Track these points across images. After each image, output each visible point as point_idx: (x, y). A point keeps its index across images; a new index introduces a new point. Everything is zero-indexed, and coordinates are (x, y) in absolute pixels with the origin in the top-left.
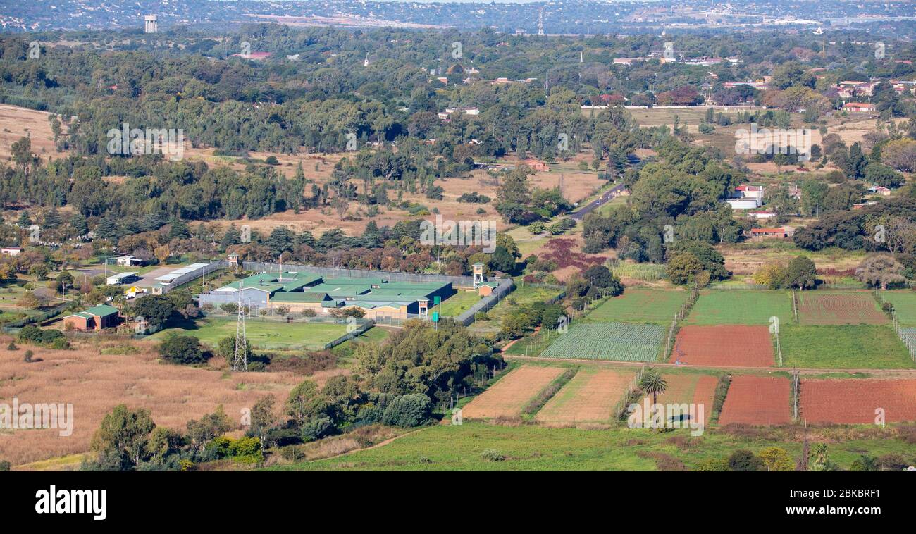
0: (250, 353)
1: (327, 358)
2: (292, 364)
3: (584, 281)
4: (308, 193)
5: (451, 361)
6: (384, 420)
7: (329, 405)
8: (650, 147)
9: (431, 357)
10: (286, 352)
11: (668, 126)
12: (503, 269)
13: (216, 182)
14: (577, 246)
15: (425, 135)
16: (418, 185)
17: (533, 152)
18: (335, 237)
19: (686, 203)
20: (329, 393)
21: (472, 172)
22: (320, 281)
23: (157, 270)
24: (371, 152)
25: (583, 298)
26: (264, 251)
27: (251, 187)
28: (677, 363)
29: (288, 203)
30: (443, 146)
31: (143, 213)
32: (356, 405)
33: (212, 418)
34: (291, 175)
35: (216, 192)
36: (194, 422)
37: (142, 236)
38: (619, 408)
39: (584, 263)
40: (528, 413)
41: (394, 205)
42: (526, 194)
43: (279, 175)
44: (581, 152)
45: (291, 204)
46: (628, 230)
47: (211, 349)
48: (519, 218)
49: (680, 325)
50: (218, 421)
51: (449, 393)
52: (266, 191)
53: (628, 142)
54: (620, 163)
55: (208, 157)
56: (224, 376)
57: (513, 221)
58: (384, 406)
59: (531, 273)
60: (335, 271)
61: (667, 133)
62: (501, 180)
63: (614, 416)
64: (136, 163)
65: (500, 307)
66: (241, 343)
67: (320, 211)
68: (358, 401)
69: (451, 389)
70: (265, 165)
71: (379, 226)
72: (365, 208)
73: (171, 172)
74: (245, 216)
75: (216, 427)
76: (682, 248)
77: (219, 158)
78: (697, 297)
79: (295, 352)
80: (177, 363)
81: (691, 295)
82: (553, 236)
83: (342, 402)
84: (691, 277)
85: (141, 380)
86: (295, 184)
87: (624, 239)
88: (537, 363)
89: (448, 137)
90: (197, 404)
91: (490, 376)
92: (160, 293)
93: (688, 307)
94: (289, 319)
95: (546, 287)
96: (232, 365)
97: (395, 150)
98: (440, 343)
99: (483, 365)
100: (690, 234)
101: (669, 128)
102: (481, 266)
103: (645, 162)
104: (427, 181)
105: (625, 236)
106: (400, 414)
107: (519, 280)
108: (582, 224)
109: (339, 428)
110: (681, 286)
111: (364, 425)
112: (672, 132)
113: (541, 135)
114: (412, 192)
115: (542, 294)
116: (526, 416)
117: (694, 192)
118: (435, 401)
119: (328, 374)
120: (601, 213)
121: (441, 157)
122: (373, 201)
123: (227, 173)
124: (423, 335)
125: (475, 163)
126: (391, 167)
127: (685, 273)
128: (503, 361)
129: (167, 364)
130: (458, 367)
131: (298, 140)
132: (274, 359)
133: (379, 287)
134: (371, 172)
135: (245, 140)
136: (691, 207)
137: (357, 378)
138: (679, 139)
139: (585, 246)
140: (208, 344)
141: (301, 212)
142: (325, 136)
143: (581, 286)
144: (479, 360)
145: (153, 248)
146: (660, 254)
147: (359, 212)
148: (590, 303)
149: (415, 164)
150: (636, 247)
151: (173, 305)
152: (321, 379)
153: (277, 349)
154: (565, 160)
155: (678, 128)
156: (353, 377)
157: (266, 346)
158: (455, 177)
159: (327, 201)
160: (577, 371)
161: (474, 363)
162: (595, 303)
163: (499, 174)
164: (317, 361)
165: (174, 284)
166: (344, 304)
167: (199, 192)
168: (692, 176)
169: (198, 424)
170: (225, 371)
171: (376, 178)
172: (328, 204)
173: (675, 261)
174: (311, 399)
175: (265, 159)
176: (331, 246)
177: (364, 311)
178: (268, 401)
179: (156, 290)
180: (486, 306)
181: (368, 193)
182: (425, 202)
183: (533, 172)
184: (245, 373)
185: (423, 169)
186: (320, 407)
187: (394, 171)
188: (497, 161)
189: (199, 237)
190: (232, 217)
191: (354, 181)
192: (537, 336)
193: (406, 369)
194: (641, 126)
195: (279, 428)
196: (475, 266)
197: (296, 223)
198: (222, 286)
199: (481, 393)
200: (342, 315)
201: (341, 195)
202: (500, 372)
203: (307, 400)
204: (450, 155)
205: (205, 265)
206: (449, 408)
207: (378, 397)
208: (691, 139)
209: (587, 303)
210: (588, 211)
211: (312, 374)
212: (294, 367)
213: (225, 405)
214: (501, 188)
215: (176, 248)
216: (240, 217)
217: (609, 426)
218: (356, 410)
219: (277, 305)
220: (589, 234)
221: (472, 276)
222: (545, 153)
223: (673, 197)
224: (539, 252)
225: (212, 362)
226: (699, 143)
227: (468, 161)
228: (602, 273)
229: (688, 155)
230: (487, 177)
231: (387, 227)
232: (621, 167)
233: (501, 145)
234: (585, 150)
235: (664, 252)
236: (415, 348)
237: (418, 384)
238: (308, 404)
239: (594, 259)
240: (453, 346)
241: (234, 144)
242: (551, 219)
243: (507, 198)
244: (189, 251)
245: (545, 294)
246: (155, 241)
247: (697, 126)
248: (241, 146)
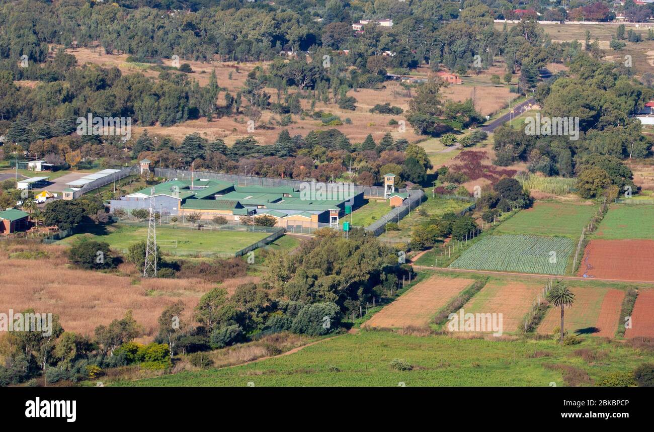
0: (160, 259)
1: (237, 265)
2: (202, 271)
3: (494, 193)
4: (222, 102)
5: (361, 271)
6: (293, 328)
7: (239, 313)
8: (562, 62)
9: (341, 266)
10: (197, 259)
11: (579, 41)
12: (414, 180)
13: (129, 88)
14: (488, 158)
15: (339, 45)
16: (331, 95)
17: (446, 64)
18: (248, 145)
19: (596, 118)
20: (238, 301)
21: (385, 83)
22: (231, 189)
23: (67, 176)
24: (286, 61)
25: (492, 210)
26: (176, 158)
27: (164, 94)
28: (585, 276)
29: (201, 111)
30: (357, 57)
31: (55, 118)
32: (266, 313)
33: (121, 324)
34: (204, 82)
35: (129, 99)
36: (102, 327)
37: (53, 141)
38: (527, 320)
39: (494, 175)
40: (437, 324)
41: (307, 115)
42: (439, 107)
43: (192, 83)
44: (493, 66)
45: (204, 112)
46: (539, 143)
47: (121, 255)
48: (430, 130)
49: (588, 239)
50: (127, 327)
51: (358, 303)
52: (180, 98)
53: (540, 57)
54: (532, 78)
55: (122, 63)
56: (134, 282)
57: (425, 132)
58: (294, 314)
59: (442, 185)
60: (247, 179)
61: (579, 48)
62: (413, 91)
63: (522, 327)
64: (48, 68)
65: (410, 217)
66: (151, 249)
67: (233, 119)
68: (267, 309)
69: (361, 299)
70: (179, 73)
71: (292, 135)
72: (278, 117)
73: (84, 78)
74: (158, 123)
75: (124, 333)
76: (591, 162)
77: (132, 64)
78: (605, 211)
79: (205, 259)
80: (87, 268)
81: (600, 209)
82: (465, 149)
83: (251, 310)
84: (600, 191)
85: (50, 285)
86: (208, 92)
87: (534, 153)
88: (446, 274)
89: (361, 47)
90: (106, 310)
91: (399, 286)
92: (70, 198)
93: (597, 221)
94: (199, 226)
95: (457, 199)
96: (142, 271)
97: (309, 60)
98: (350, 252)
99: (393, 275)
100: (600, 149)
101: (581, 44)
102: (393, 176)
103: (556, 77)
104: (340, 91)
105: (536, 150)
106: (309, 322)
107: (429, 191)
108: (494, 137)
109: (248, 335)
110: (590, 200)
111: (274, 333)
112: (583, 48)
113: (454, 48)
114: (325, 103)
115: (453, 206)
116: (435, 327)
117: (604, 107)
118: (344, 310)
119: (238, 281)
120: (512, 126)
121: (355, 67)
122: (286, 111)
123: (141, 79)
124: (334, 244)
125: (388, 74)
126: (304, 77)
127: (594, 187)
128: (412, 271)
129: (76, 269)
130: (368, 276)
131: (212, 49)
132: (185, 265)
133: (290, 196)
134: (284, 81)
135: (159, 48)
136: (601, 122)
137: (267, 286)
138: (590, 54)
139: (496, 159)
140: (118, 249)
141: (214, 119)
142: (239, 44)
143: (491, 198)
144: (388, 270)
145: (64, 152)
146: (570, 168)
147: (272, 121)
148: (500, 215)
149: (328, 75)
150: (546, 161)
151: (84, 210)
152: (231, 286)
153: (188, 256)
154: (478, 74)
155: (590, 43)
156: (263, 284)
157: (178, 254)
158: (367, 88)
159: (240, 109)
160: (486, 282)
161: (384, 273)
162: (505, 215)
163: (412, 86)
164: (227, 269)
165: (85, 190)
166: (255, 212)
167: (112, 98)
168: (603, 91)
169: (107, 329)
170: (135, 277)
171: (289, 87)
172: (241, 113)
173: (585, 175)
174: (221, 306)
176: (243, 155)
177: (275, 219)
178: (177, 309)
179: (67, 195)
180: (397, 216)
181: (281, 102)
182: (337, 112)
183: (445, 84)
184: (155, 279)
185: (336, 79)
186: (230, 314)
187: (308, 81)
188: (410, 73)
189: (111, 143)
190: (145, 124)
191: (268, 90)
192: (447, 247)
193: (316, 278)
194: (553, 41)
195: (188, 335)
196: (386, 177)
197: (209, 131)
198: (133, 193)
199: (390, 303)
200: (253, 223)
201: (254, 104)
202: (409, 282)
203: (217, 307)
204: (364, 66)
205: (117, 171)
206: (358, 317)
207: (287, 305)
208: (602, 55)
209: (497, 216)
210: (500, 124)
211: (222, 281)
212: (204, 274)
213: (134, 311)
214: (413, 99)
215: (88, 153)
216: (153, 124)
217: (517, 337)
218: (265, 318)
219: (188, 212)
220: (500, 146)
221: (384, 186)
222: (458, 66)
223: (583, 112)
224: (450, 164)
225: (122, 268)
226: (609, 59)
227: (382, 73)
228: (512, 186)
229: (599, 70)
230: (399, 89)
231: (300, 136)
232: (533, 81)
233: (414, 57)
234: (498, 64)
235: (573, 166)
236: (325, 257)
237: (328, 293)
238: (217, 312)
239: (505, 172)
240: (363, 256)
241: (147, 51)
242: (463, 131)
243: (419, 110)
244: (101, 157)
245: (455, 205)
246: (67, 146)
247: (608, 43)
248: (155, 53)
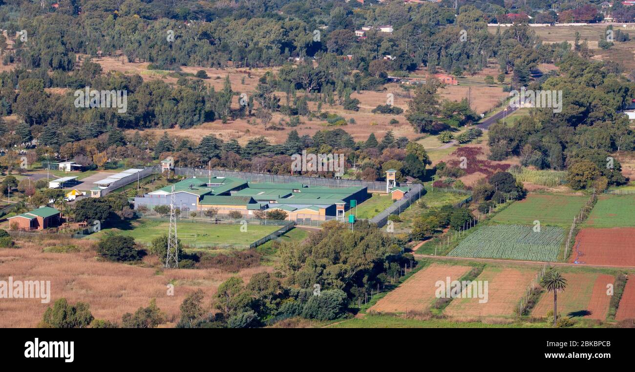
0: (181, 251)
1: (252, 256)
2: (220, 262)
3: (489, 186)
4: (235, 105)
5: (366, 260)
6: (304, 314)
7: (254, 300)
8: (552, 62)
9: (347, 256)
10: (214, 251)
11: (569, 42)
12: (414, 175)
13: (150, 94)
14: (483, 154)
15: (343, 51)
16: (336, 98)
17: (443, 66)
18: (260, 145)
19: (585, 114)
20: (253, 289)
21: (386, 86)
22: (245, 186)
23: (94, 175)
24: (293, 66)
25: (488, 202)
26: (194, 157)
27: (182, 99)
28: (576, 262)
29: (216, 114)
30: (360, 61)
31: (83, 123)
32: (278, 300)
33: (146, 312)
34: (219, 87)
35: (150, 104)
36: (129, 315)
37: (81, 143)
38: (521, 305)
39: (489, 170)
40: (437, 308)
41: (314, 116)
42: (436, 106)
43: (208, 88)
44: (487, 67)
45: (219, 115)
46: (531, 139)
47: (145, 248)
48: (429, 129)
49: (579, 227)
50: (151, 314)
51: (364, 290)
52: (196, 102)
53: (531, 57)
54: (524, 77)
55: (143, 70)
56: (157, 273)
57: (424, 130)
58: (304, 301)
59: (440, 179)
60: (260, 177)
61: (568, 49)
62: (412, 92)
63: (517, 311)
64: (76, 76)
65: (411, 210)
66: (173, 242)
67: (246, 121)
68: (280, 296)
69: (366, 286)
70: (195, 79)
71: (300, 135)
72: (288, 119)
73: (109, 84)
74: (177, 126)
75: (149, 320)
76: (581, 155)
77: (153, 72)
78: (595, 201)
79: (222, 251)
80: (114, 260)
81: (590, 199)
82: (461, 145)
83: (265, 297)
84: (589, 183)
85: (81, 276)
86: (223, 96)
87: (527, 148)
88: (445, 262)
89: (364, 53)
90: (132, 299)
91: (401, 274)
92: (98, 196)
93: (587, 211)
94: (216, 220)
95: (454, 192)
96: (165, 263)
97: (316, 65)
98: (356, 243)
99: (395, 264)
100: (590, 143)
101: (570, 44)
102: (394, 172)
103: (547, 76)
104: (344, 94)
105: (528, 145)
106: (319, 308)
107: (429, 185)
108: (488, 134)
109: (262, 321)
110: (580, 191)
111: (286, 318)
112: (573, 48)
113: (450, 51)
114: (331, 105)
115: (451, 199)
116: (435, 311)
117: (593, 104)
118: (351, 296)
119: (252, 271)
120: (505, 123)
121: (358, 71)
122: (294, 112)
123: (161, 85)
124: (340, 235)
125: (389, 77)
126: (311, 81)
127: (584, 179)
128: (414, 260)
129: (104, 261)
130: (372, 265)
131: (226, 56)
132: (204, 257)
133: (299, 191)
134: (293, 85)
135: (177, 56)
136: (590, 117)
137: (279, 275)
138: (579, 54)
139: (491, 154)
140: (142, 243)
141: (229, 122)
142: (250, 51)
143: (486, 191)
144: (391, 259)
145: (92, 154)
146: (561, 161)
147: (281, 122)
148: (495, 207)
149: (334, 78)
150: (538, 155)
151: (110, 207)
152: (246, 276)
153: (206, 248)
154: (473, 75)
155: (579, 44)
156: (276, 274)
157: (196, 246)
158: (369, 90)
159: (253, 112)
160: (483, 269)
161: (387, 262)
162: (500, 206)
163: (411, 87)
164: (242, 259)
165: (111, 188)
166: (267, 207)
167: (135, 103)
168: (592, 89)
169: (133, 317)
170: (158, 268)
171: (297, 91)
172: (254, 115)
173: (575, 166)
174: (237, 294)
175: (195, 72)
176: (256, 154)
177: (285, 213)
178: (198, 296)
179: (95, 193)
180: (398, 208)
181: (290, 105)
182: (342, 113)
183: (443, 85)
184: (177, 270)
185: (340, 82)
186: (246, 301)
187: (314, 85)
188: (410, 75)
189: (135, 145)
190: (165, 127)
191: (278, 93)
192: (446, 237)
193: (324, 267)
194: (544, 43)
195: (208, 321)
196: (388, 172)
197: (224, 132)
198: (155, 190)
199: (393, 289)
200: (265, 217)
201: (265, 106)
202: (411, 270)
203: (234, 295)
204: (366, 69)
205: (140, 170)
206: (364, 303)
207: (298, 293)
208: (591, 54)
209: (492, 207)
210: (494, 122)
211: (238, 271)
212: (222, 264)
213: (157, 300)
214: (413, 100)
215: (113, 154)
216: (172, 127)
217: (513, 320)
218: (278, 304)
219: (206, 207)
220: (494, 142)
221: (386, 181)
222: (454, 68)
223: (573, 109)
224: (448, 159)
225: (146, 260)
226: (598, 58)
227: (383, 75)
228: (506, 179)
229: (588, 69)
230: (400, 90)
231: (308, 136)
232: (525, 81)
233: (413, 61)
234: (491, 65)
235: (564, 159)
236: (332, 247)
237: (335, 281)
238: (234, 299)
239: (499, 166)
240: (368, 246)
241: (167, 59)
242: (459, 129)
243: (418, 109)
244: (125, 157)
245: (452, 198)
246: (94, 148)
247: (597, 42)
248: (173, 61)
